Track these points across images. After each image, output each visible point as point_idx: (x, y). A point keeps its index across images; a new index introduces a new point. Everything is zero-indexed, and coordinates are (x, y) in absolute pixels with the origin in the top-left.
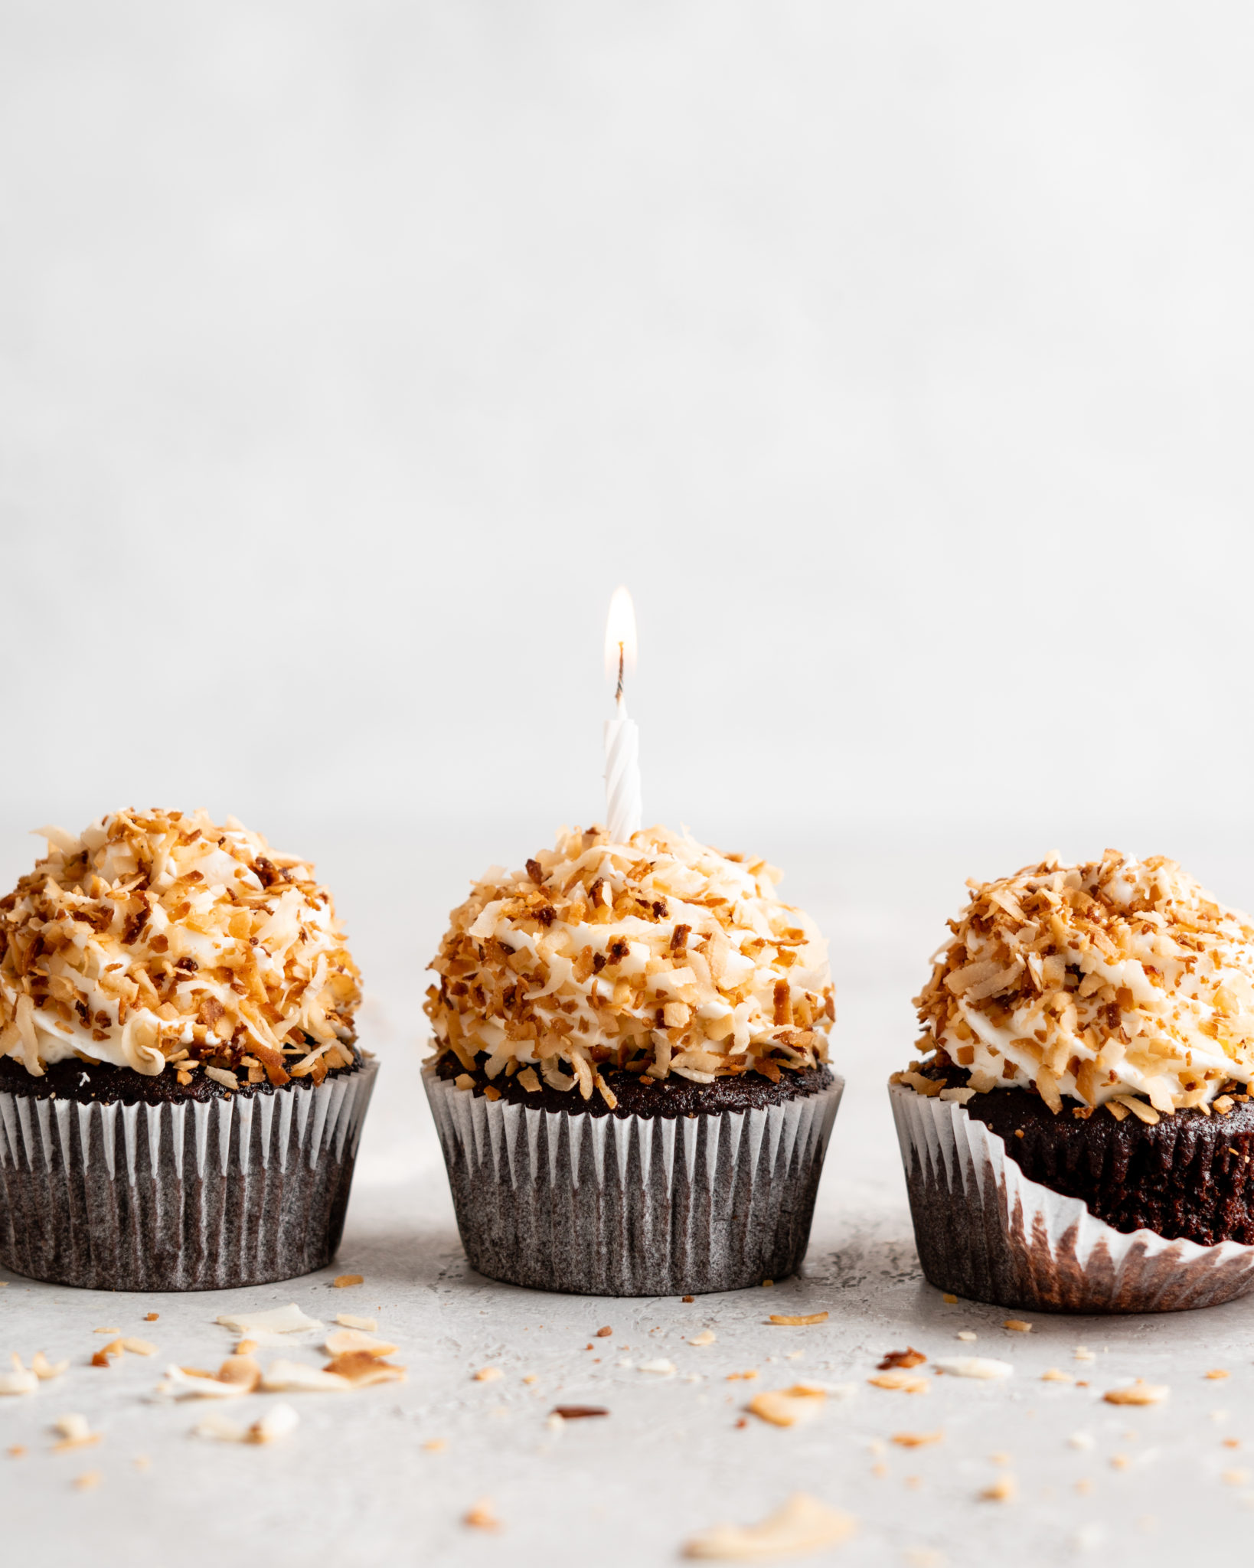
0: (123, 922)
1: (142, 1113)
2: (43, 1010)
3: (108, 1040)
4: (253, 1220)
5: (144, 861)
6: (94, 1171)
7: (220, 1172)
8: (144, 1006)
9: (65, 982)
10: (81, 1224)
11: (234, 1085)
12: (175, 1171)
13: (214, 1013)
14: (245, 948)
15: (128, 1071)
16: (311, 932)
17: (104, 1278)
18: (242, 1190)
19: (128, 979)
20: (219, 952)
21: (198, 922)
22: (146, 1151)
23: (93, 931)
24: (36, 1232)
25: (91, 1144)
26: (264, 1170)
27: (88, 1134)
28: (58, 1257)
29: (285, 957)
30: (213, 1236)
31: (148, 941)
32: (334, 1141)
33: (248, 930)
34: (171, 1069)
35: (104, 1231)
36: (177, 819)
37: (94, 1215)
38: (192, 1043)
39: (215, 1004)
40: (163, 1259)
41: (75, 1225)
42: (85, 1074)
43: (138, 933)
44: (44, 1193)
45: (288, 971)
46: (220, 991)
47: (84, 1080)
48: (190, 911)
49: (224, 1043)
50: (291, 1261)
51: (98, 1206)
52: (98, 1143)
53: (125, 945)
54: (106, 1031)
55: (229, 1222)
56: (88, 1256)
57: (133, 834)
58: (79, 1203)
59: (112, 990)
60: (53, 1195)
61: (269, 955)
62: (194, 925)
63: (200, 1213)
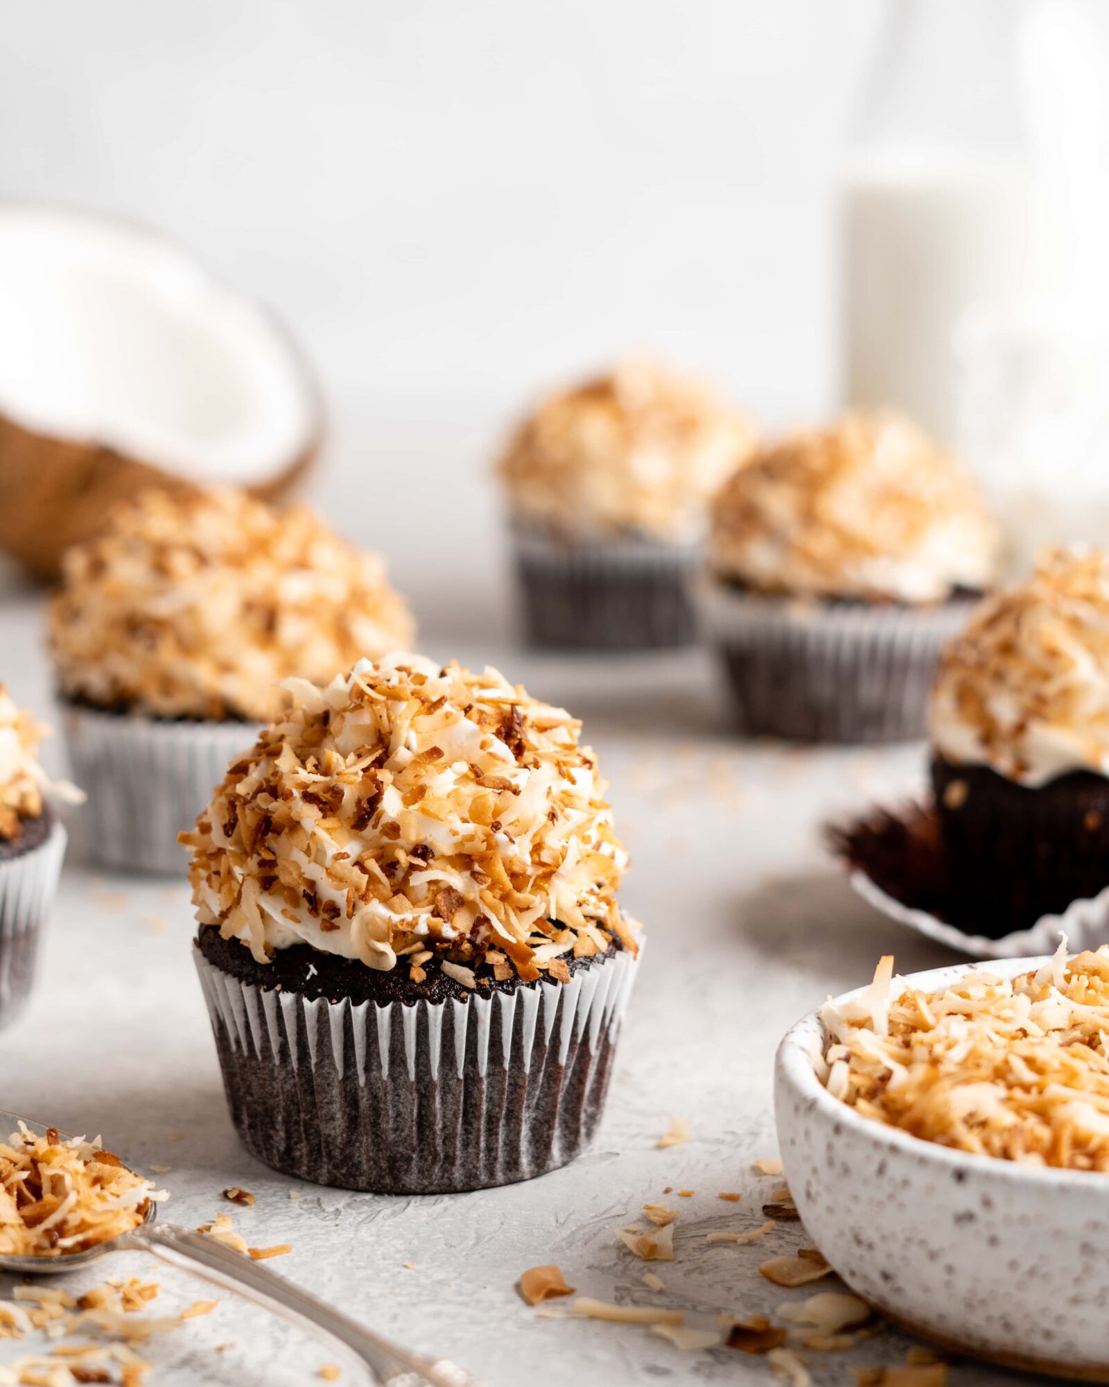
0: (354, 805)
1: (370, 1013)
2: (271, 894)
3: (337, 931)
4: (492, 1120)
5: (383, 732)
6: (323, 1067)
7: (456, 1074)
8: (374, 897)
9: (291, 869)
10: (311, 1119)
11: (471, 983)
12: (407, 1073)
13: (452, 903)
14: (486, 835)
15: (357, 963)
16: (562, 811)
17: (335, 1176)
18: (481, 1092)
19: (356, 869)
20: (457, 839)
21: (433, 808)
22: (376, 1050)
23: (320, 815)
24: (267, 1120)
25: (318, 1040)
26: (505, 1071)
27: (315, 1030)
28: (289, 1149)
29: (532, 841)
30: (449, 1138)
31: (380, 827)
32: (587, 1031)
33: (490, 815)
34: (404, 962)
35: (334, 1128)
36: (422, 683)
37: (323, 1112)
38: (428, 935)
39: (453, 895)
40: (396, 1161)
41: (304, 1120)
42: (311, 967)
43: (369, 818)
44: (274, 1083)
45: (535, 856)
46: (457, 880)
47: (310, 974)
48: (426, 795)
49: (462, 935)
50: (538, 1158)
51: (327, 1103)
52: (326, 1039)
53: (355, 831)
54: (335, 921)
55: (466, 1122)
56: (320, 1151)
57: (372, 701)
58: (308, 1098)
59: (340, 880)
60: (282, 1087)
61: (512, 841)
62: (428, 811)
63: (435, 1116)
